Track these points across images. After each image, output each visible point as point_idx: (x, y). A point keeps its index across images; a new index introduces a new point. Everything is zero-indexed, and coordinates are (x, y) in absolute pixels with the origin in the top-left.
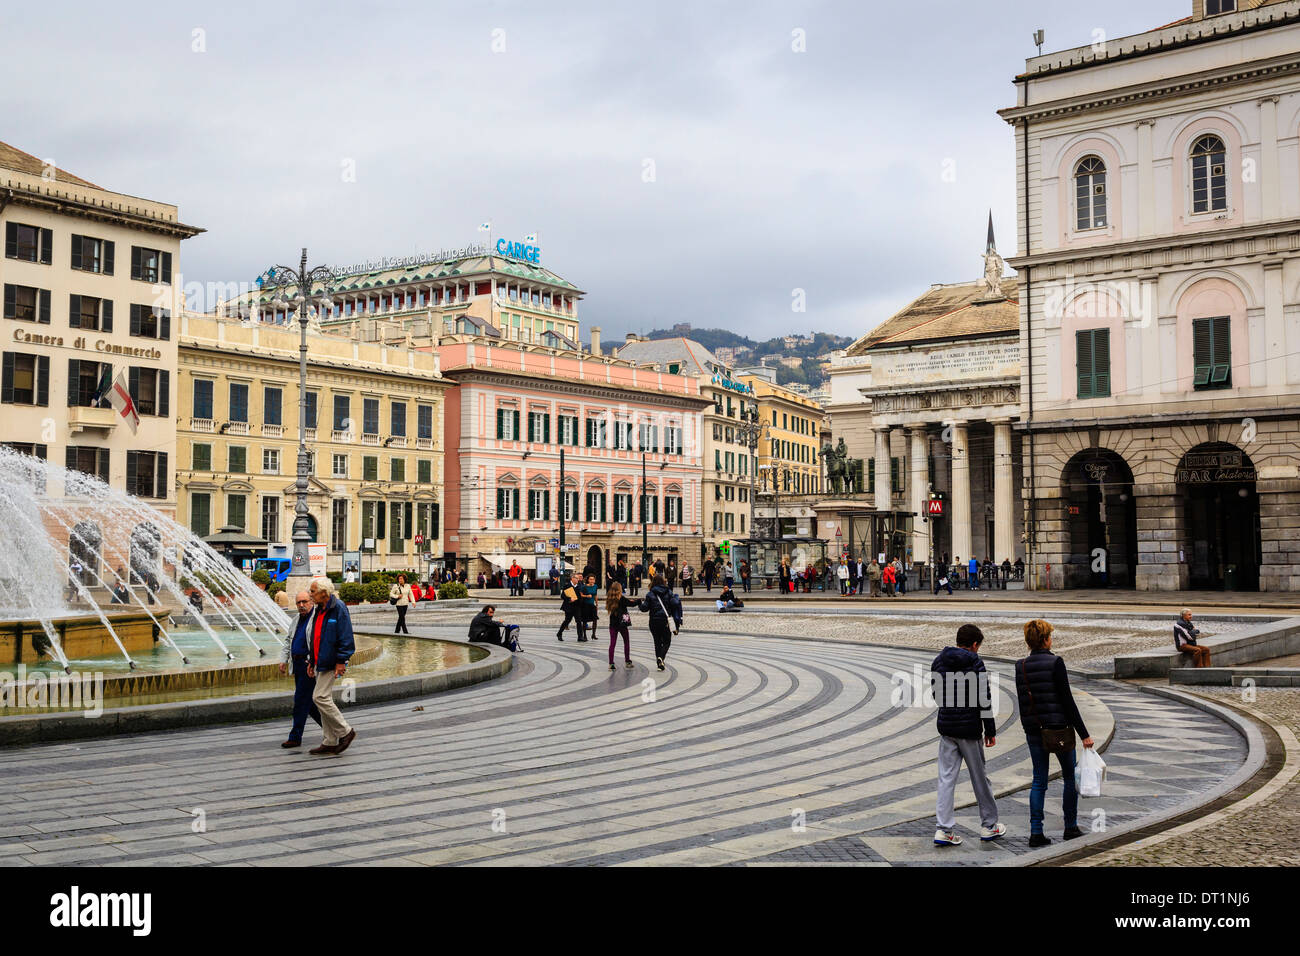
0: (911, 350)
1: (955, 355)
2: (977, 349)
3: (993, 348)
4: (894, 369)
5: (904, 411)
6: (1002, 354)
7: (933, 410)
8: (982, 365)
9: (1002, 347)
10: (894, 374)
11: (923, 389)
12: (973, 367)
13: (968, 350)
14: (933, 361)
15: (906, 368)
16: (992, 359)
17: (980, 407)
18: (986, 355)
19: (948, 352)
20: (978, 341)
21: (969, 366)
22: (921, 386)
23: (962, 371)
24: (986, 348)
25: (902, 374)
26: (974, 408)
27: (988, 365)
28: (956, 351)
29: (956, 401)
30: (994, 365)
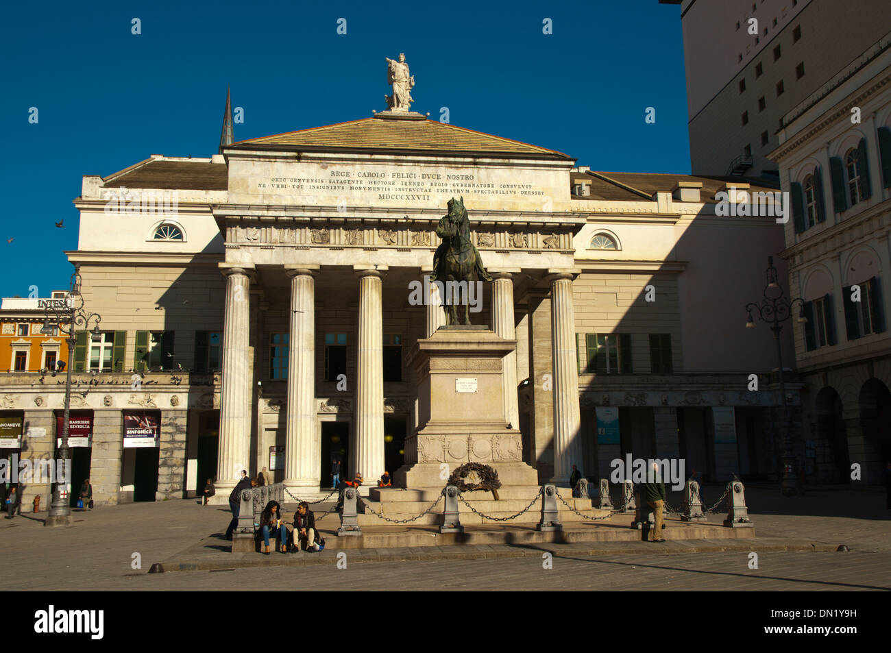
0: (299, 158)
1: (370, 175)
2: (405, 169)
3: (430, 170)
4: (268, 183)
5: (283, 245)
6: (443, 180)
7: (332, 248)
8: (412, 193)
9: (443, 171)
10: (268, 190)
11: (323, 214)
12: (401, 193)
13: (390, 169)
14: (334, 178)
15: (289, 183)
16: (428, 186)
17: (409, 250)
18: (419, 179)
19: (358, 168)
20: (410, 158)
21: (392, 192)
22: (321, 209)
23: (381, 197)
24: (419, 170)
25: (281, 191)
26: (399, 250)
27: (421, 194)
28: (371, 168)
29: (373, 237)
30: (431, 194)
